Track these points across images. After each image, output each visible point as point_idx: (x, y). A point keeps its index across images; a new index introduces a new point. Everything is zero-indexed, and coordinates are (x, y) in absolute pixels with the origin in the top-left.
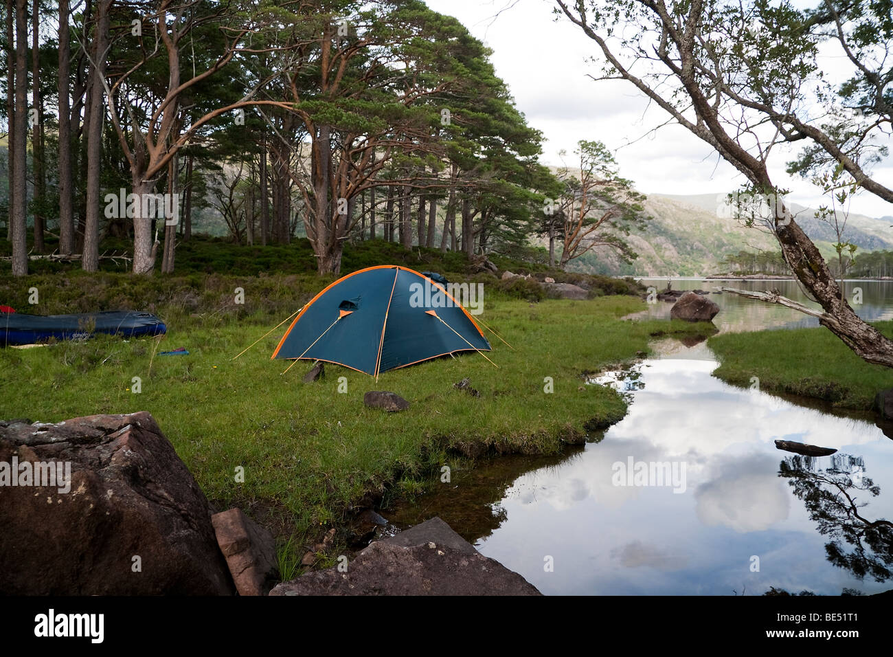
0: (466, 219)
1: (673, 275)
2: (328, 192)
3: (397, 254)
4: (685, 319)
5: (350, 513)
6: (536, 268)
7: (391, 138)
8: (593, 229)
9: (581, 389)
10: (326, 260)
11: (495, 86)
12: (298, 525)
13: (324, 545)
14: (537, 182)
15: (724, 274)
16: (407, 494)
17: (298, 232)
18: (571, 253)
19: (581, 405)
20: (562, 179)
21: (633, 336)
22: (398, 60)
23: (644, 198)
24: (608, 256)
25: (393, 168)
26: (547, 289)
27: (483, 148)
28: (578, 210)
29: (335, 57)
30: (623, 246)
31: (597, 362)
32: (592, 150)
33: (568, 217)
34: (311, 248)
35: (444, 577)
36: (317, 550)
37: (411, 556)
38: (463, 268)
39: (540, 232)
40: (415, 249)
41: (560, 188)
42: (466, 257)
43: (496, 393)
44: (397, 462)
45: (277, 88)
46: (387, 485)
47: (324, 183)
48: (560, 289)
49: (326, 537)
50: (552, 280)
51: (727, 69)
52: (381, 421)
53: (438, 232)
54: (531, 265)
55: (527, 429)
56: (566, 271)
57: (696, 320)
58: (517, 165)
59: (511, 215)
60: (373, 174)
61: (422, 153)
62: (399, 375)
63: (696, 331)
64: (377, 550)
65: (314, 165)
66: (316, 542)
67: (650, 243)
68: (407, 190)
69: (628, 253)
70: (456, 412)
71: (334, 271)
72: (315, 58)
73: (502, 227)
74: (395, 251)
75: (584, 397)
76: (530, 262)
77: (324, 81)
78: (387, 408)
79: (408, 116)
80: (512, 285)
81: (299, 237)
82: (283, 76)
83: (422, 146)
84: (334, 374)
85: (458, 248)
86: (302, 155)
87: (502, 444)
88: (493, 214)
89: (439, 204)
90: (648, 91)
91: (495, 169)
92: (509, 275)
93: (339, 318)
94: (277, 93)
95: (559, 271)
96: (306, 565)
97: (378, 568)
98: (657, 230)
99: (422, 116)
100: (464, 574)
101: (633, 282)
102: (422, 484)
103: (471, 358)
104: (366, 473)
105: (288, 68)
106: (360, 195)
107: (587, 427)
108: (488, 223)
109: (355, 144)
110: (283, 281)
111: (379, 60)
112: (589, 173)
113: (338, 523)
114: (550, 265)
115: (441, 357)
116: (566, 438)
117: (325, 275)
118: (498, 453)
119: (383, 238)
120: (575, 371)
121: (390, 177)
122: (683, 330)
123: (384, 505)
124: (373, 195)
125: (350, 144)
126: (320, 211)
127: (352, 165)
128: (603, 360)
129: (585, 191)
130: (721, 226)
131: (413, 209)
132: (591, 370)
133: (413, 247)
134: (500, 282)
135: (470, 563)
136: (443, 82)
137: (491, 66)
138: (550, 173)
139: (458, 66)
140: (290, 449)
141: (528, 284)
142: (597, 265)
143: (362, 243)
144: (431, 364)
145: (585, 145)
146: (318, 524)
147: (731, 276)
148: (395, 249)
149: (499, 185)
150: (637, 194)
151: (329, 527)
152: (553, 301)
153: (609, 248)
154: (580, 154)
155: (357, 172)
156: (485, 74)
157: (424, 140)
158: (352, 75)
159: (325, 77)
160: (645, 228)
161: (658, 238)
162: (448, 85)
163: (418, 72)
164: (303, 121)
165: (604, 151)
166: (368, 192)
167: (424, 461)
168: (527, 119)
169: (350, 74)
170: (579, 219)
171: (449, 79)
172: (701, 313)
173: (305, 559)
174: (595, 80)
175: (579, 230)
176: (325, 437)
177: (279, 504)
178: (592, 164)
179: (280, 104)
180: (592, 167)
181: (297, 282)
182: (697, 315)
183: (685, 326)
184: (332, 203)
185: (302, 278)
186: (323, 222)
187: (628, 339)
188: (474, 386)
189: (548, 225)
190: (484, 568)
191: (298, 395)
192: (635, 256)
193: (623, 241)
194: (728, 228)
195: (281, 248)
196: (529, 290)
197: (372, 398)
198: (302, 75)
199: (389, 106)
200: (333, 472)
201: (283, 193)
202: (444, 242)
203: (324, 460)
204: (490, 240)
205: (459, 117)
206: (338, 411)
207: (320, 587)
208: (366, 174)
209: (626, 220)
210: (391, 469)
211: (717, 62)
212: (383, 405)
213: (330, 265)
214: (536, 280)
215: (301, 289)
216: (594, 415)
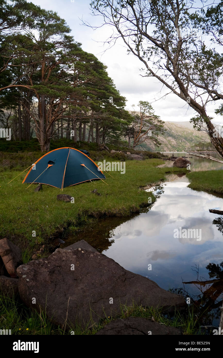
0: (97, 131)
1: (175, 151)
2: (45, 120)
3: (71, 144)
4: (178, 167)
5: (50, 239)
6: (123, 149)
7: (69, 100)
8: (145, 134)
9: (139, 192)
10: (44, 146)
11: (108, 80)
12: (30, 244)
13: (40, 251)
14: (124, 116)
15: (193, 151)
16: (72, 232)
17: (34, 136)
18: (137, 143)
19: (138, 198)
20: (133, 115)
21: (159, 173)
22: (71, 70)
23: (164, 122)
24: (150, 144)
25: (70, 111)
26: (128, 156)
27: (103, 104)
28: (139, 127)
29: (47, 69)
30: (156, 140)
31: (145, 183)
32: (144, 104)
33: (135, 130)
34: (38, 142)
35: (84, 261)
36: (37, 253)
37: (72, 253)
38: (96, 149)
39: (125, 135)
40: (78, 142)
41: (132, 119)
42: (97, 145)
43: (107, 194)
44: (69, 220)
45: (24, 80)
46: (64, 228)
47: (43, 117)
48: (132, 156)
49: (41, 248)
50: (129, 153)
51: (191, 73)
52: (63, 205)
53: (87, 136)
54: (122, 148)
55: (118, 207)
56: (135, 150)
57: (182, 167)
58: (116, 110)
59: (114, 129)
60: (62, 113)
61: (80, 106)
62: (71, 188)
63: (182, 171)
64: (59, 252)
65: (39, 110)
66: (37, 250)
67: (166, 139)
68: (75, 120)
69: (158, 143)
70: (91, 201)
71: (47, 150)
72: (39, 69)
73: (111, 133)
74: (70, 143)
75: (140, 195)
76: (121, 146)
77: (42, 78)
78: (65, 200)
79: (75, 91)
80: (114, 155)
81: (34, 138)
82: (26, 75)
83: (80, 103)
84: (46, 189)
85: (94, 141)
86: (35, 106)
87: (108, 213)
88: (107, 129)
89: (87, 125)
90: (162, 81)
91: (108, 112)
92: (113, 151)
93: (48, 167)
94: (25, 82)
95: (132, 150)
96: (33, 259)
97: (59, 258)
98: (169, 135)
99: (80, 91)
100: (92, 259)
101: (159, 153)
102: (78, 228)
103: (98, 182)
104: (56, 224)
105: (28, 73)
106: (57, 122)
107: (141, 206)
108: (105, 132)
109: (55, 102)
110: (27, 154)
111: (64, 70)
112: (143, 113)
113: (46, 243)
114: (129, 148)
115: (87, 182)
116: (132, 210)
117: (44, 152)
118: (107, 216)
119: (66, 138)
120: (137, 186)
121: (68, 115)
122: (177, 171)
123: (64, 236)
124: (62, 122)
125: (53, 102)
126: (41, 128)
127: (53, 110)
128: (148, 182)
129: (142, 120)
130: (192, 133)
131: (77, 127)
132: (143, 186)
133: (77, 141)
134: (110, 154)
135: (94, 255)
136: (88, 78)
137: (106, 73)
138: (129, 113)
139: (94, 72)
140: (28, 216)
141: (120, 154)
142: (147, 148)
143: (58, 140)
144: (83, 184)
145: (142, 103)
146: (38, 244)
147: (196, 152)
148: (71, 142)
149: (109, 118)
150: (161, 121)
151: (42, 245)
152: (130, 161)
153: (151, 141)
154: (140, 106)
155: (55, 113)
156: (104, 76)
157: (81, 100)
158: (54, 75)
159: (43, 76)
160: (164, 134)
161: (169, 138)
162: (90, 80)
163: (78, 75)
164: (35, 93)
165: (149, 105)
166: (60, 121)
167: (79, 219)
168: (120, 93)
169: (53, 75)
170: (139, 130)
171: (90, 77)
172: (184, 165)
173: (33, 257)
174: (143, 77)
175: (140, 134)
176: (41, 212)
177: (23, 237)
178: (144, 110)
179: (25, 86)
180: (144, 111)
181: (33, 155)
182: (183, 166)
183: (178, 169)
184: (46, 124)
185: (35, 153)
186: (43, 131)
187: (157, 174)
188: (99, 192)
189: (128, 133)
190: (99, 257)
191: (32, 196)
192: (160, 144)
193: (156, 139)
194: (195, 134)
195: (27, 142)
196: (121, 157)
197: (60, 197)
198: (34, 75)
199: (67, 87)
200: (44, 224)
201: (27, 121)
202: (89, 139)
203: (41, 220)
204: (106, 138)
205: (94, 92)
206: (47, 202)
207: (37, 266)
208: (59, 114)
209: (157, 130)
210: (66, 222)
211: (188, 71)
212: (64, 200)
213: (45, 148)
214: (124, 153)
215: (34, 157)
216: (143, 201)
